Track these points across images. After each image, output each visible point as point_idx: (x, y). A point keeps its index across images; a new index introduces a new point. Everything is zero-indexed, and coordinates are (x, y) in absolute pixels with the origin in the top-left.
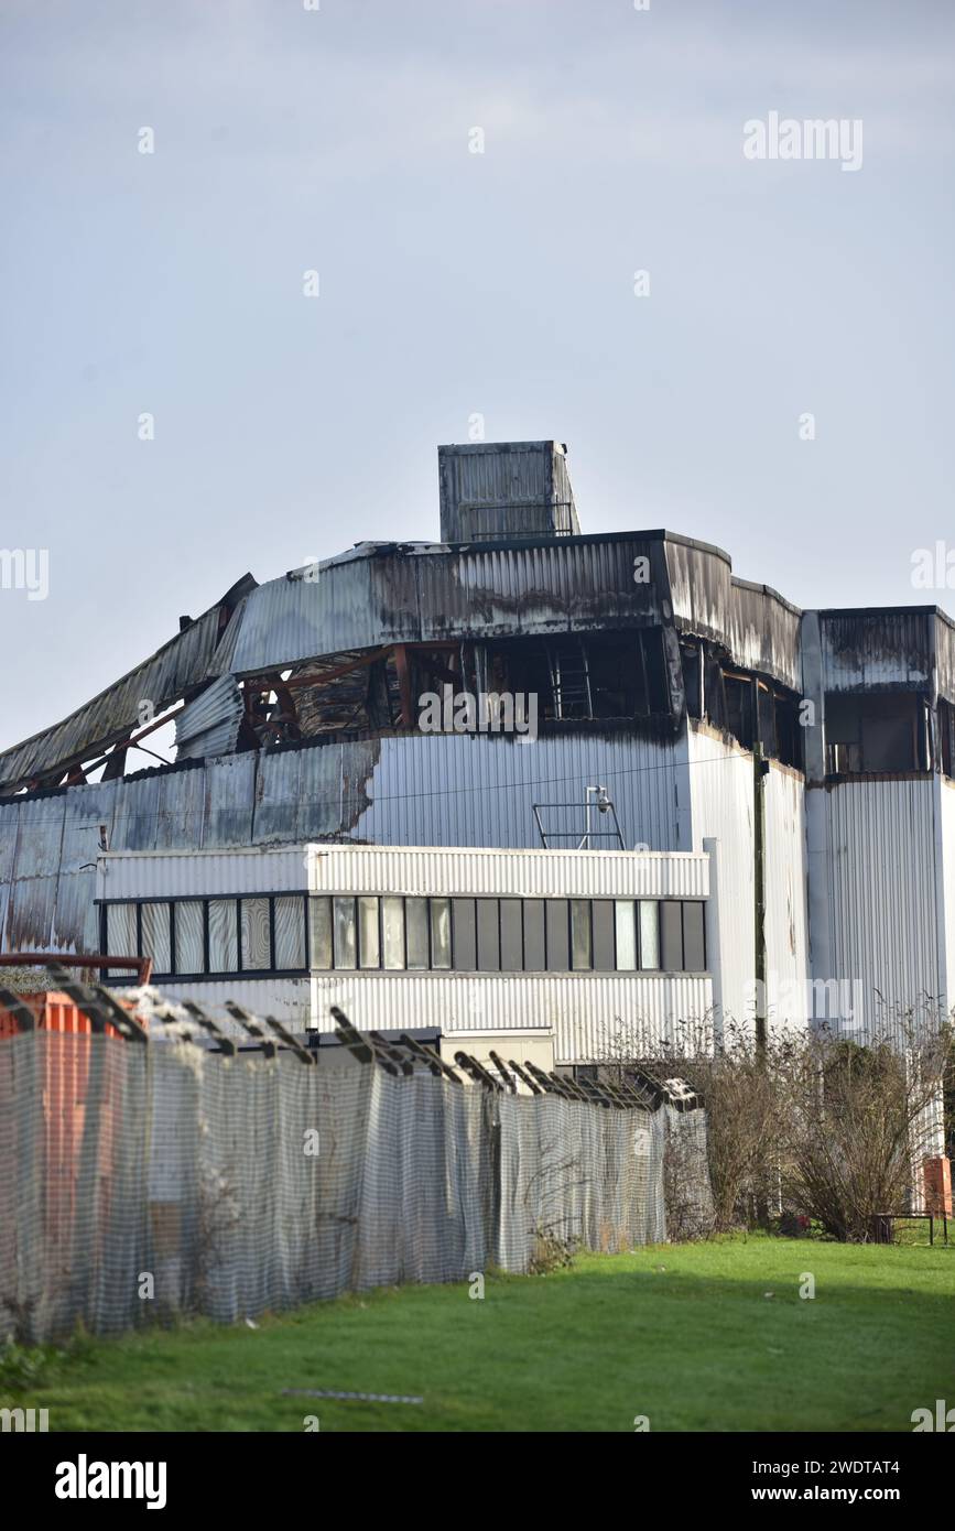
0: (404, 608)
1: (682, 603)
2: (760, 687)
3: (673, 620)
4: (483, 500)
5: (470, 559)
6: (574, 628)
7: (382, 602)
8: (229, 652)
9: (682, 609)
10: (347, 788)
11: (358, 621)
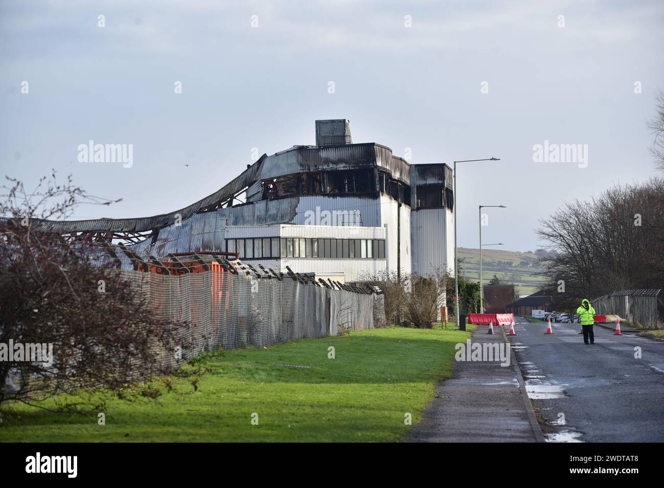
0: (306, 163)
1: (379, 163)
2: (399, 184)
3: (377, 167)
4: (327, 135)
5: (323, 150)
6: (351, 168)
7: (300, 161)
8: (260, 174)
9: (379, 164)
10: (291, 210)
11: (294, 166)
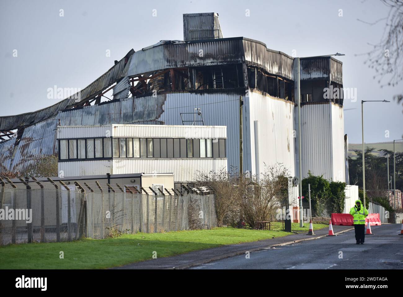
0: (173, 58)
1: (248, 57)
2: (279, 79)
3: (245, 62)
4: (195, 29)
5: (190, 45)
6: (218, 64)
7: (167, 57)
8: (127, 70)
10: (157, 107)
11: (161, 62)
